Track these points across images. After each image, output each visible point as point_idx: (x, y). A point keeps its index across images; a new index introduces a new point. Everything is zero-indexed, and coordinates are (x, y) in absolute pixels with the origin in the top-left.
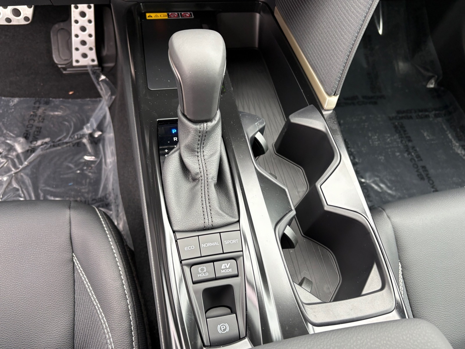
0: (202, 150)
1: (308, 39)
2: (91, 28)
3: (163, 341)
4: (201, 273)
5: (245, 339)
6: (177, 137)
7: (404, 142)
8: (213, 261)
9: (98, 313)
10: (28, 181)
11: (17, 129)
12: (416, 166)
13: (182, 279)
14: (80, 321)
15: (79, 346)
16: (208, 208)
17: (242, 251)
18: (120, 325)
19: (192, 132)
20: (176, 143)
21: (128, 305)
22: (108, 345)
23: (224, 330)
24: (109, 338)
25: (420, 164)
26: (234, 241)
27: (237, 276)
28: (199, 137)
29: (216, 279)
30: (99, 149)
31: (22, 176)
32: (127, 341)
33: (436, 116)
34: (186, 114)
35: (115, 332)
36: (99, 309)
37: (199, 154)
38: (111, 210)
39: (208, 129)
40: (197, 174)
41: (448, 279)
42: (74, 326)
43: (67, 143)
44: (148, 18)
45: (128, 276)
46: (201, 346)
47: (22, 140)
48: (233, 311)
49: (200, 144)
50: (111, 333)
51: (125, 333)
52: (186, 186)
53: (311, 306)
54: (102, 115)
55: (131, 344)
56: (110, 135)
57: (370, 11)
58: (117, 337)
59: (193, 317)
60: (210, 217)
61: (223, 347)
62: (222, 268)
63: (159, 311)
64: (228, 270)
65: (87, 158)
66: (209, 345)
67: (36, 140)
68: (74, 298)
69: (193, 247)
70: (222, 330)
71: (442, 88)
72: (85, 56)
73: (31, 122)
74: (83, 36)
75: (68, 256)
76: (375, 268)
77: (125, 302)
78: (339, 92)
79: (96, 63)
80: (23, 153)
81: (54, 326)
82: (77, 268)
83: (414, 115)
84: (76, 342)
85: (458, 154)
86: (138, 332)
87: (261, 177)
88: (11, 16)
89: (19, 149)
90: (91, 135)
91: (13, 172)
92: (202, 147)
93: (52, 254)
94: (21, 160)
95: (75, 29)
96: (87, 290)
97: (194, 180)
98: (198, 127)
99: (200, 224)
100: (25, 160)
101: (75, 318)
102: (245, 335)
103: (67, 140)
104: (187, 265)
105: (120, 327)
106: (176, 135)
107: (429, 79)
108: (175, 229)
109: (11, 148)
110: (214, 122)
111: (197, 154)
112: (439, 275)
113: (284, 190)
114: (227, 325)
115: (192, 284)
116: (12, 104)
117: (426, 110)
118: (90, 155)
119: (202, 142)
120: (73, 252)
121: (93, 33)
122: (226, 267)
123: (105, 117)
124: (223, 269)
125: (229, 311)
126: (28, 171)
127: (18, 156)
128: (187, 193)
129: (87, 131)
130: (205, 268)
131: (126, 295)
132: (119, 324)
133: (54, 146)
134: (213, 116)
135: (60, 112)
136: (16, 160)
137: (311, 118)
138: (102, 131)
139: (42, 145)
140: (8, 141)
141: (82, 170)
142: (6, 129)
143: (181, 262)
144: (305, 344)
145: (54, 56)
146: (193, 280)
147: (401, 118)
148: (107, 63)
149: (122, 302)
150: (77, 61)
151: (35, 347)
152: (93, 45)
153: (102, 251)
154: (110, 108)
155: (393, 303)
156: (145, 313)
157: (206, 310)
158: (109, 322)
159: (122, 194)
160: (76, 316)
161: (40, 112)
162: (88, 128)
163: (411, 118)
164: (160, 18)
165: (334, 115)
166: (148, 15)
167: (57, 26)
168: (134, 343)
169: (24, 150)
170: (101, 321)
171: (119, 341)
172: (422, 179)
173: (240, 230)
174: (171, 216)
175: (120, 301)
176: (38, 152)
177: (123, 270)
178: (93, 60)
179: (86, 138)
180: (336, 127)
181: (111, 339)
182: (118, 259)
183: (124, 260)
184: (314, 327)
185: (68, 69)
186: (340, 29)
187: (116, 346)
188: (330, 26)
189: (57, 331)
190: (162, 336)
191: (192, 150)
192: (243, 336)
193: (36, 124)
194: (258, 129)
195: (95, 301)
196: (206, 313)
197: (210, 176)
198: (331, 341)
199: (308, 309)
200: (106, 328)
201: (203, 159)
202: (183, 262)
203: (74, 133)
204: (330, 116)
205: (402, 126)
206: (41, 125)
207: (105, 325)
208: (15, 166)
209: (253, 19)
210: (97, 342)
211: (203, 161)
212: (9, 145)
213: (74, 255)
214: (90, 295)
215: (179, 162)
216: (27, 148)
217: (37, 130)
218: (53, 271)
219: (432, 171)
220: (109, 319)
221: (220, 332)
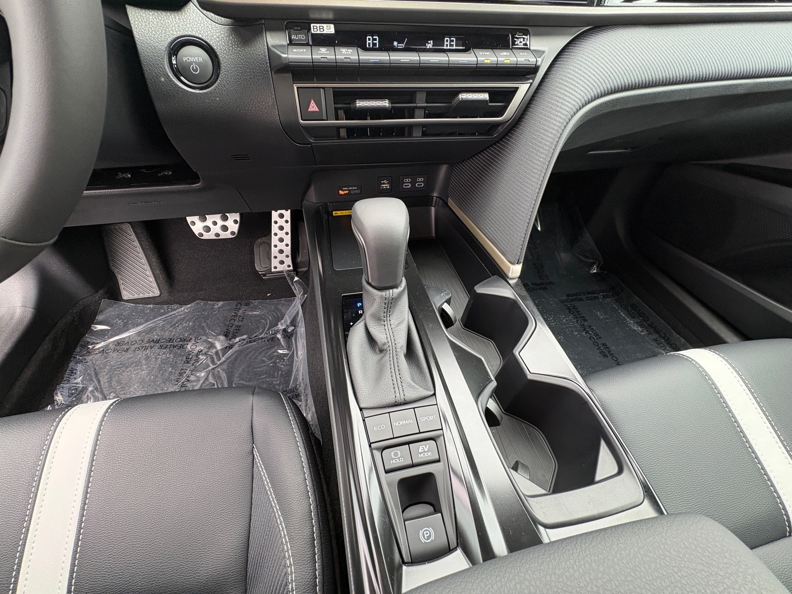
0: (388, 319)
1: (484, 217)
2: (288, 239)
3: (349, 556)
4: (395, 458)
5: (457, 550)
6: (363, 310)
7: (579, 322)
8: (408, 443)
9: (276, 517)
10: (224, 375)
11: (218, 328)
12: (596, 344)
13: (372, 469)
14: (256, 528)
15: (252, 561)
16: (399, 380)
17: (442, 429)
18: (300, 532)
19: (378, 300)
20: (361, 315)
21: (311, 505)
22: (286, 559)
23: (429, 537)
24: (288, 551)
25: (600, 342)
26: (431, 418)
27: (439, 461)
28: (385, 304)
29: (413, 466)
30: (292, 342)
31: (218, 371)
32: (308, 554)
33: (605, 297)
34: (370, 281)
35: (294, 542)
36: (277, 512)
37: (386, 323)
38: (301, 401)
39: (394, 295)
40: (385, 344)
41: (677, 459)
42: (249, 534)
43: (262, 338)
44: (334, 215)
45: (311, 469)
46: (400, 563)
47: (222, 338)
48: (437, 509)
49: (386, 312)
50: (290, 544)
51: (306, 542)
52: (373, 358)
53: (535, 499)
54: (295, 312)
55: (313, 558)
56: (302, 330)
57: (544, 179)
58: (296, 548)
59: (387, 520)
60: (401, 390)
61: (428, 563)
62: (420, 451)
63: (344, 512)
64: (427, 454)
65: (280, 352)
66: (410, 561)
67: (234, 337)
68: (252, 498)
69: (383, 427)
70: (426, 538)
71: (605, 272)
72: (282, 262)
73: (232, 322)
74: (281, 246)
75: (248, 447)
76: (603, 446)
77: (306, 502)
78: (522, 260)
79: (291, 268)
80: (221, 349)
81: (226, 535)
82: (256, 461)
83: (583, 297)
84: (250, 556)
85: (635, 331)
86: (321, 541)
87: (454, 346)
88: (220, 232)
89: (219, 346)
90: (285, 330)
91: (210, 368)
92: (388, 315)
93: (230, 445)
94: (219, 356)
95: (274, 240)
96: (265, 488)
97: (381, 351)
98: (383, 293)
99: (391, 399)
100: (223, 356)
101: (251, 524)
102: (456, 545)
103: (262, 336)
104: (377, 449)
105: (301, 534)
106: (362, 308)
107: (591, 266)
108: (362, 406)
109: (212, 346)
110: (400, 289)
111: (383, 323)
112: (665, 455)
113: (481, 360)
114: (431, 529)
115: (384, 473)
116: (216, 307)
117: (594, 293)
118: (283, 348)
119: (389, 309)
120: (253, 443)
121: (290, 244)
122: (424, 449)
123: (298, 313)
124: (421, 453)
125: (431, 509)
126: (225, 366)
127: (217, 353)
128: (374, 365)
129: (281, 327)
130: (399, 452)
131: (308, 492)
132: (299, 530)
133: (250, 342)
134: (399, 281)
135: (258, 312)
136: (215, 357)
137: (497, 287)
138: (295, 326)
139: (239, 341)
140: (209, 340)
141: (275, 363)
142: (209, 329)
143: (370, 446)
144: (548, 560)
145: (256, 265)
146: (386, 468)
147: (572, 300)
148: (301, 268)
149: (304, 502)
150: (275, 268)
151: (202, 564)
152: (289, 253)
153: (284, 439)
154: (302, 306)
155: (640, 492)
156: (330, 516)
157: (403, 508)
158: (288, 528)
159: (311, 381)
160: (252, 521)
161: (240, 312)
162: (282, 324)
163: (581, 300)
164: (345, 214)
165: (520, 282)
166: (334, 212)
167: (259, 240)
168: (316, 556)
169: (223, 347)
170: (279, 528)
171: (299, 554)
172: (605, 356)
173: (437, 404)
174: (357, 391)
175: (301, 501)
176: (236, 348)
177: (306, 462)
178: (289, 266)
179: (280, 333)
180: (525, 293)
181: (290, 551)
182: (302, 449)
183: (308, 449)
184: (547, 530)
185: (267, 275)
186: (516, 200)
187: (295, 561)
188: (506, 200)
189: (229, 542)
190: (348, 549)
191: (378, 319)
192: (454, 547)
193: (236, 323)
194: (444, 300)
195: (274, 501)
196: (403, 512)
197: (399, 346)
198: (583, 552)
199: (533, 503)
200: (285, 537)
201: (390, 328)
202: (372, 445)
203: (269, 329)
204: (517, 284)
205: (574, 308)
206: (240, 323)
207: (284, 532)
208: (213, 362)
209: (429, 212)
210: (274, 556)
211: (390, 330)
212: (210, 342)
213: (255, 447)
214: (268, 494)
215: (365, 332)
216: (226, 345)
217: (237, 328)
218: (230, 466)
219: (613, 348)
220: (288, 525)
221: (423, 540)
